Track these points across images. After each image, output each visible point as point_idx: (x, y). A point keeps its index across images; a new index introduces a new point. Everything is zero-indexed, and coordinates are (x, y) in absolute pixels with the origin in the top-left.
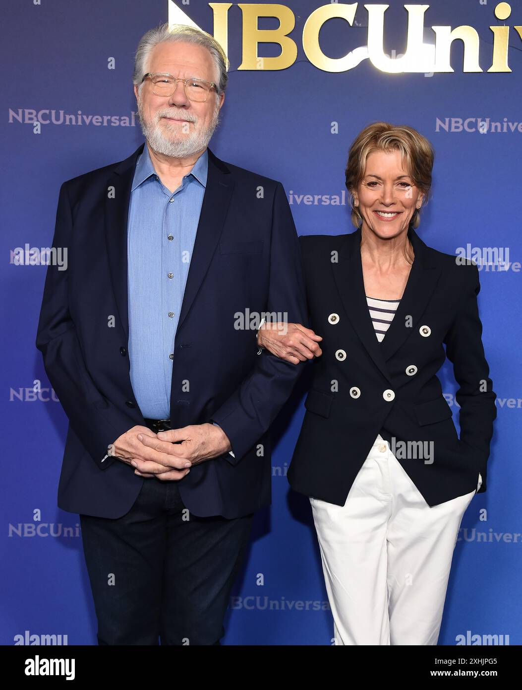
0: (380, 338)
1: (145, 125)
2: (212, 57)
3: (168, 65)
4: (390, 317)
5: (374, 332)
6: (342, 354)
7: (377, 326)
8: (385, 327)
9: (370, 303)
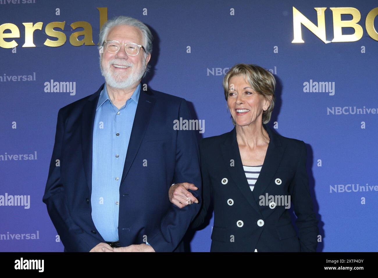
0: (252, 188)
1: (103, 69)
2: (142, 34)
3: (116, 37)
4: (257, 176)
5: (248, 186)
6: (231, 202)
7: (250, 182)
8: (254, 182)
9: (245, 169)
